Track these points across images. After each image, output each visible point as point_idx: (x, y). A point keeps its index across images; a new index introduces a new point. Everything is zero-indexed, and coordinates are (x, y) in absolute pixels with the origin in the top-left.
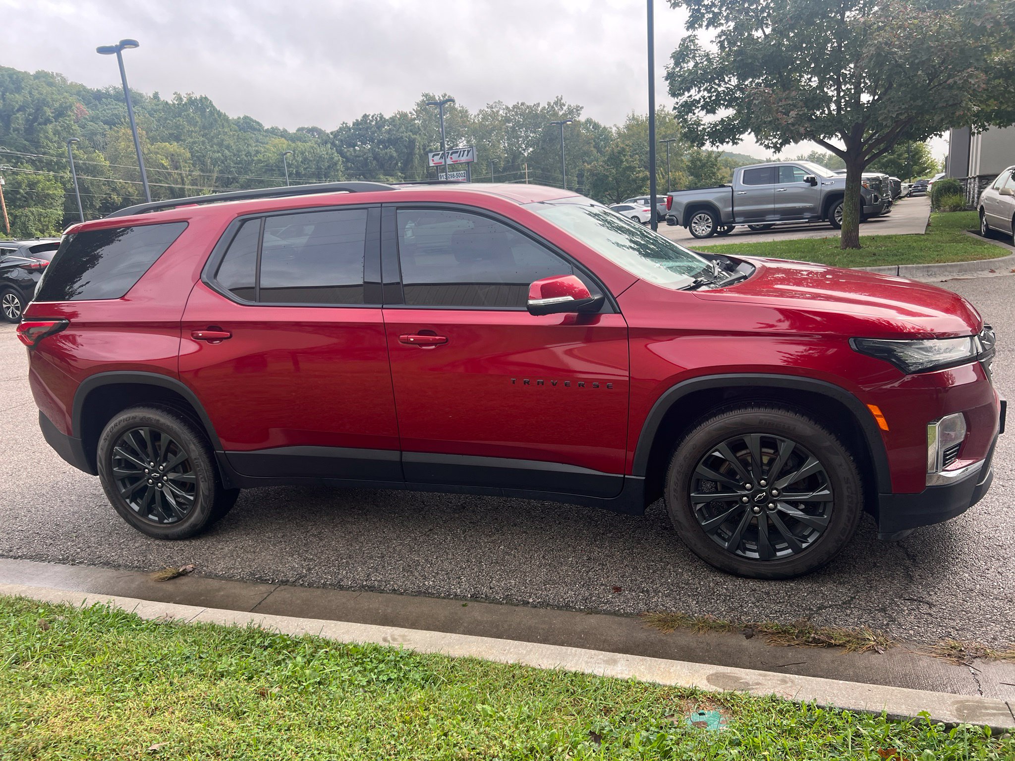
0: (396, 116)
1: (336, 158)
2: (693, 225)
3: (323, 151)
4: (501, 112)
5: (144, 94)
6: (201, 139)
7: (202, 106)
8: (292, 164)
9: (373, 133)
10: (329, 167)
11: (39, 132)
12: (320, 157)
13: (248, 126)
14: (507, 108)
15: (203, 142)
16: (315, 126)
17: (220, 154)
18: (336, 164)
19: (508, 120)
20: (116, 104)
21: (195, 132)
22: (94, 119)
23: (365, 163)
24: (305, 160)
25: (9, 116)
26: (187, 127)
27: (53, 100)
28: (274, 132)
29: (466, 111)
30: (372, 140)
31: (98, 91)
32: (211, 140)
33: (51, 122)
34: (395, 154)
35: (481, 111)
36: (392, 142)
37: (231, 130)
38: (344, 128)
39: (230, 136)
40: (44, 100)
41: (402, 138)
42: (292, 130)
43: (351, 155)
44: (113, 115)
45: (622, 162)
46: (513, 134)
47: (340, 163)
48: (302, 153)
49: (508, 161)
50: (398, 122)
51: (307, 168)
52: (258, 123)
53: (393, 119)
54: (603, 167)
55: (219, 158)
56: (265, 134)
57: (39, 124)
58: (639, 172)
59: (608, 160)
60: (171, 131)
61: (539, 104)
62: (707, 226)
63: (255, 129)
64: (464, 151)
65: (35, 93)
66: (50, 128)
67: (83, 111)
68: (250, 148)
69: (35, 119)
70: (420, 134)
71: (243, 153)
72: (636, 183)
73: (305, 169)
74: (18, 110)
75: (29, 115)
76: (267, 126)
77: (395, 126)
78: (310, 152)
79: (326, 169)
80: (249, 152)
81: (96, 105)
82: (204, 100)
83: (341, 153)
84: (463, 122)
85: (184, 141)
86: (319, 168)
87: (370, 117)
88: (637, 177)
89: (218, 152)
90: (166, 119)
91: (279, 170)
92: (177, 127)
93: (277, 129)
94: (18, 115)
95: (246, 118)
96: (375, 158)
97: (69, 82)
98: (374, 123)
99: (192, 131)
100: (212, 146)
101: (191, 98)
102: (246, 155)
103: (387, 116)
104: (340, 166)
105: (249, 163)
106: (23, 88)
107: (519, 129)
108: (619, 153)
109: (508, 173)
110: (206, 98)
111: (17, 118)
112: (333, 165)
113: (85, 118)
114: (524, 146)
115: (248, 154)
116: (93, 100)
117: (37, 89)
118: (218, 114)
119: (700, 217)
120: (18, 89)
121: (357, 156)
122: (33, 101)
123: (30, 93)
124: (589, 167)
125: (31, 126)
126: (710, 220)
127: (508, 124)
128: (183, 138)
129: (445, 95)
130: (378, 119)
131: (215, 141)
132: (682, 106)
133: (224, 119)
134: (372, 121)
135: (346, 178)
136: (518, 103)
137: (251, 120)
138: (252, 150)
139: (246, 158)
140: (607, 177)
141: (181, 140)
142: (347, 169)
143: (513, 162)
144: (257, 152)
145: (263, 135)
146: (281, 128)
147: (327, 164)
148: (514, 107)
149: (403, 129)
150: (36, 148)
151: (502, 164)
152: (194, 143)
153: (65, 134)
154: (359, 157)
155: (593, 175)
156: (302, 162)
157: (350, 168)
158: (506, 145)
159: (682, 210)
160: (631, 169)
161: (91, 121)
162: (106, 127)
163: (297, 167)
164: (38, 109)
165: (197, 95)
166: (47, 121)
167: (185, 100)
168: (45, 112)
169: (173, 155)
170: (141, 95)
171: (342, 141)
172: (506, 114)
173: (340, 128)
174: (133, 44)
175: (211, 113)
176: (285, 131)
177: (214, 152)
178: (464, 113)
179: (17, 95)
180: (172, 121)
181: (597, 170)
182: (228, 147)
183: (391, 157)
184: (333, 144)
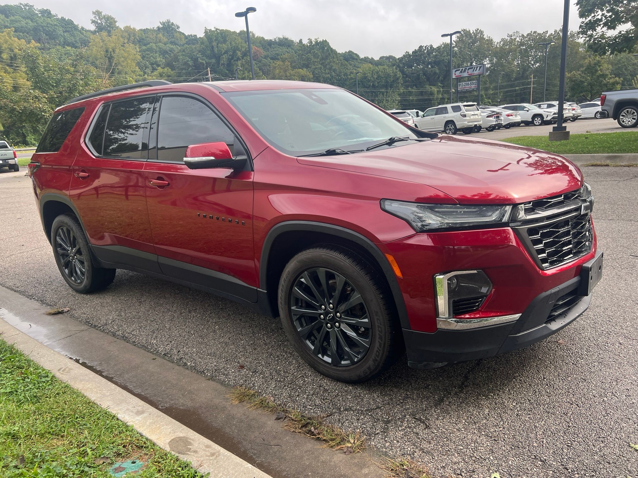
0: (441, 46)
1: (398, 75)
2: (621, 117)
3: (390, 71)
4: (518, 39)
5: (295, 41)
6: (320, 66)
7: (323, 45)
8: (371, 80)
9: (425, 58)
10: (393, 81)
11: (234, 65)
12: (388, 75)
13: (350, 57)
14: (523, 36)
15: (321, 68)
16: (391, 55)
17: (329, 75)
18: (398, 79)
19: (522, 44)
20: (279, 48)
21: (317, 62)
22: (266, 57)
23: (418, 78)
24: (379, 76)
25: (219, 57)
26: (313, 59)
27: (242, 46)
28: (366, 60)
29: (492, 40)
30: (423, 63)
31: (271, 40)
32: (325, 67)
33: (240, 60)
34: (438, 71)
35: (503, 40)
36: (436, 63)
37: (338, 60)
38: (407, 55)
39: (336, 64)
40: (237, 47)
41: (443, 60)
42: (377, 58)
43: (409, 72)
44: (276, 54)
45: (597, 71)
46: (525, 54)
47: (401, 78)
48: (377, 72)
49: (519, 74)
50: (442, 50)
51: (379, 82)
52: (356, 54)
53: (439, 48)
54: (580, 75)
55: (328, 78)
56: (360, 61)
57: (234, 61)
58: (611, 78)
59: (586, 70)
60: (304, 62)
61: (547, 31)
62: (633, 118)
63: (354, 59)
64: (477, 67)
65: (233, 43)
66: (239, 63)
67: (261, 52)
68: (347, 70)
69: (232, 58)
70: (456, 57)
71: (343, 74)
72: (607, 87)
73: (378, 83)
74: (224, 54)
75: (230, 56)
76: (362, 56)
77: (439, 52)
78: (382, 72)
79: (391, 83)
80: (346, 73)
81: (268, 49)
82: (324, 42)
83: (402, 72)
84: (488, 47)
85: (310, 68)
86: (387, 82)
87: (424, 48)
88: (608, 82)
89: (328, 74)
90: (303, 55)
91: (362, 84)
92: (308, 59)
93: (368, 58)
94: (224, 56)
95: (350, 52)
96: (424, 74)
97: (256, 36)
98: (426, 51)
99: (316, 62)
100: (325, 70)
101: (317, 41)
102: (344, 76)
103: (435, 46)
104: (401, 81)
105: (346, 80)
106: (227, 41)
107: (530, 50)
108: (595, 64)
109: (518, 82)
110: (326, 41)
111: (223, 58)
112: (396, 79)
113: (261, 57)
114: (532, 62)
115: (345, 74)
116: (267, 46)
117: (234, 41)
118: (331, 50)
119: (628, 111)
120: (225, 41)
121: (412, 74)
122: (231, 48)
123: (231, 43)
124: (569, 75)
125: (230, 62)
126: (636, 114)
127: (522, 47)
128: (310, 66)
129: (478, 29)
130: (429, 48)
131: (328, 66)
132: (587, 24)
133: (334, 53)
134: (425, 50)
135: (404, 88)
136: (531, 32)
137: (353, 53)
138: (348, 72)
139: (344, 77)
140: (583, 82)
141: (309, 67)
142: (405, 82)
143: (523, 74)
144: (351, 73)
145: (359, 63)
146: (370, 57)
147: (392, 79)
148: (528, 35)
149: (445, 54)
150: (232, 74)
151: (514, 75)
152: (316, 68)
153: (247, 66)
154: (414, 74)
155: (571, 81)
156: (377, 78)
157: (407, 82)
158: (519, 62)
159: (613, 105)
160: (604, 76)
161: (265, 58)
162: (271, 61)
163: (373, 82)
164: (234, 52)
165: (320, 40)
166: (238, 59)
167: (314, 43)
168: (237, 54)
169: (303, 76)
170: (292, 41)
171: (404, 64)
172: (521, 40)
173: (404, 55)
174: (252, 9)
175: (328, 50)
176: (372, 59)
177: (326, 74)
178: (490, 41)
179: (224, 45)
180: (305, 56)
181: (575, 77)
182: (334, 71)
183: (435, 73)
184: (398, 66)
